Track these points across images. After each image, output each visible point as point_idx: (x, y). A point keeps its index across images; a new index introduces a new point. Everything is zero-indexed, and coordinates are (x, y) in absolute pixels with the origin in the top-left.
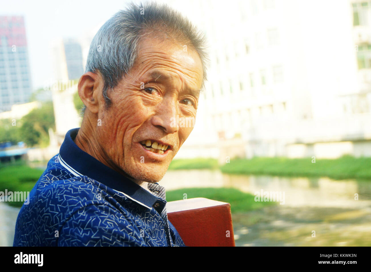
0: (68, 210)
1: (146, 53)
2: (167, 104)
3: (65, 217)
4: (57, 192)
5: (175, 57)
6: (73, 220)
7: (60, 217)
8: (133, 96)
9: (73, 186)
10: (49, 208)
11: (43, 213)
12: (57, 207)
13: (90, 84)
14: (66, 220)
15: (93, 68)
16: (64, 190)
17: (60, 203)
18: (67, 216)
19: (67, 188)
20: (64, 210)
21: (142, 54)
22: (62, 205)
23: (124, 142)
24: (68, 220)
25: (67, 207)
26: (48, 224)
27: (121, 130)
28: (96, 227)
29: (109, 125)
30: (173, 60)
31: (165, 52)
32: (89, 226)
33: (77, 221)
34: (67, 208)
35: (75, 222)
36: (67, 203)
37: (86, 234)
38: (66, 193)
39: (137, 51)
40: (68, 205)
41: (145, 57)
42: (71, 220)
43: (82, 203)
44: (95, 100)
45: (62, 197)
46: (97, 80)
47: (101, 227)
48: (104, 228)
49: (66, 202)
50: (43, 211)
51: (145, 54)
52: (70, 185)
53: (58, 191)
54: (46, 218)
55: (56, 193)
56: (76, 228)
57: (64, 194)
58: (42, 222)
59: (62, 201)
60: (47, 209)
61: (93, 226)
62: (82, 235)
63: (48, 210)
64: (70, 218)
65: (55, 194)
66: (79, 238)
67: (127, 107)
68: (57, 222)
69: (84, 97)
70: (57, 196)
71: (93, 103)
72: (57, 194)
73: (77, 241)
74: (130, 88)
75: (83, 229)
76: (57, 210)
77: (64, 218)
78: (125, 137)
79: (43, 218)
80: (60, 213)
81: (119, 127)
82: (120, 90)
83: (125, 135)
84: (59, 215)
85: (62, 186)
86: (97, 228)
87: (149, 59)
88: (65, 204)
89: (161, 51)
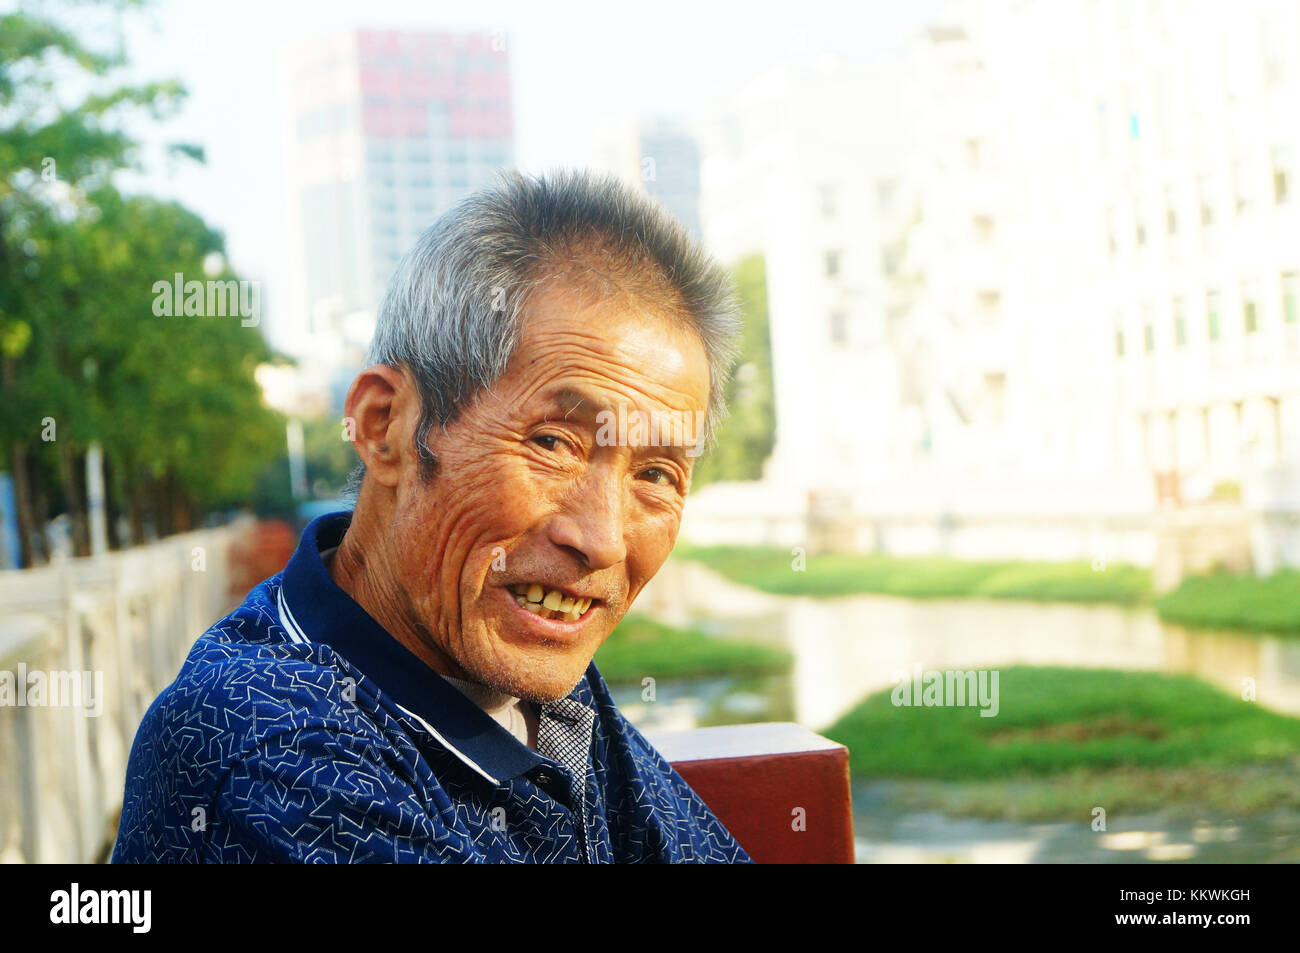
0: (254, 728)
1: (544, 334)
2: (597, 484)
3: (241, 746)
4: (232, 676)
5: (629, 348)
6: (263, 757)
7: (226, 744)
8: (504, 455)
9: (278, 666)
10: (200, 714)
11: (180, 723)
12: (221, 715)
13: (382, 400)
14: (242, 756)
15: (390, 357)
16: (252, 674)
17: (232, 705)
18: (245, 743)
19: (260, 670)
20: (240, 727)
21: (532, 335)
22: (236, 712)
23: (463, 581)
24: (247, 755)
25: (251, 720)
26: (189, 756)
27: (459, 544)
28: (324, 786)
29: (428, 528)
30: (620, 357)
31: (599, 335)
32: (306, 781)
33: (274, 763)
34: (250, 723)
35: (268, 766)
36: (254, 709)
37: (294, 804)
38: (254, 683)
39: (519, 327)
40: (254, 715)
41: (541, 345)
42: (255, 757)
43: (295, 716)
44: (392, 450)
45: (241, 690)
46: (401, 390)
47: (338, 790)
48: (348, 793)
49: (250, 705)
50: (183, 718)
51: (542, 338)
52: (272, 664)
53: (235, 672)
54: (188, 739)
55: (228, 676)
56: (268, 783)
57: (249, 684)
58: (173, 749)
59: (240, 702)
60: (193, 717)
61: (317, 785)
62: (284, 806)
63: (197, 718)
64: (253, 752)
65: (223, 680)
66: (274, 811)
67: (484, 484)
68: (216, 756)
69: (363, 436)
70: (229, 685)
71: (385, 457)
72: (229, 680)
73: (267, 820)
74: (495, 431)
75: (289, 786)
76: (221, 724)
77: (236, 748)
78: (467, 567)
79: (178, 738)
80: (227, 731)
81: (454, 535)
82: (465, 435)
83: (469, 561)
84: (225, 738)
85: (248, 662)
86: (329, 791)
87: (552, 353)
88: (246, 710)
89: (588, 331)
